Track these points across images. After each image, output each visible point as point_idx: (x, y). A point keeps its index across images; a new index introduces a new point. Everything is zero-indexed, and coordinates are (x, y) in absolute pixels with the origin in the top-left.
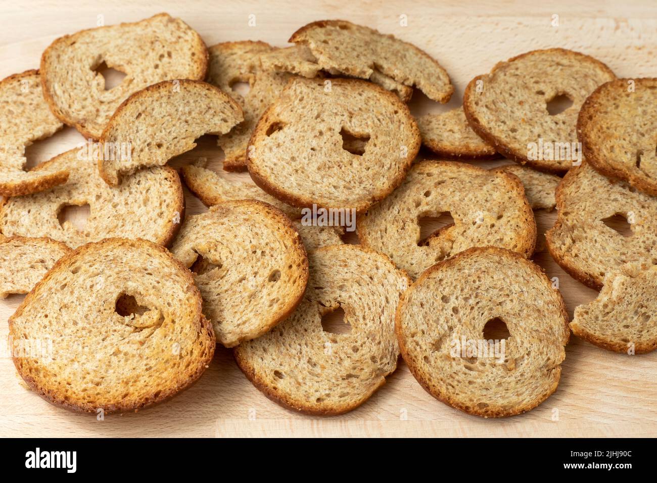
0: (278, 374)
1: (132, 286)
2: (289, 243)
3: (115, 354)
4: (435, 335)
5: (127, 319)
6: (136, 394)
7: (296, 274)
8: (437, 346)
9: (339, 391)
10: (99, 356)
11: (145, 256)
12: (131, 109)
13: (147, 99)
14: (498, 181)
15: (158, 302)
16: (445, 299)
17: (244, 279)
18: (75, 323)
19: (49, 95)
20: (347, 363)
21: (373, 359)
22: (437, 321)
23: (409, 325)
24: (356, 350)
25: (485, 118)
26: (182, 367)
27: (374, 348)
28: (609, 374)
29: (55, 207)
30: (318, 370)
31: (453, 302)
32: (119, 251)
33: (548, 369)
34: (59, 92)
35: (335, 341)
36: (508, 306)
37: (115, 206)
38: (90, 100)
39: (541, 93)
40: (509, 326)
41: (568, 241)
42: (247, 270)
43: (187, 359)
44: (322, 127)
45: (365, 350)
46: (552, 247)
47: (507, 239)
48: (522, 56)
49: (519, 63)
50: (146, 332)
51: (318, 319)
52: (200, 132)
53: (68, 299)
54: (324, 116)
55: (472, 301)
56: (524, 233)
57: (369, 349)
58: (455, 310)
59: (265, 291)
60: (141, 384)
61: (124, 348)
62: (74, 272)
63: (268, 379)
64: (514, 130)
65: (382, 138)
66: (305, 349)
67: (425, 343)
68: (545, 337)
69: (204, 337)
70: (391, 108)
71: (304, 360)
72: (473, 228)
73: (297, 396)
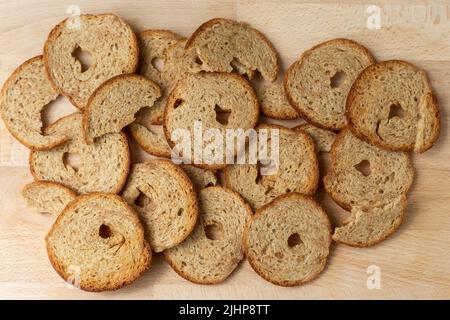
0: (184, 263)
1: (107, 221)
2: (188, 192)
3: (102, 260)
4: (263, 245)
5: (106, 241)
6: (114, 282)
7: (192, 212)
8: (264, 251)
9: (214, 273)
10: (93, 261)
11: (112, 204)
12: (98, 99)
13: (106, 90)
14: (300, 139)
15: (122, 231)
16: (269, 225)
17: (164, 212)
18: (80, 242)
19: (50, 77)
20: (218, 257)
21: (232, 254)
22: (264, 238)
23: (250, 241)
24: (223, 249)
25: (295, 95)
26: (136, 268)
27: (232, 248)
28: (351, 257)
29: (61, 155)
30: (204, 261)
31: (273, 226)
32: (99, 200)
33: (319, 259)
34: (56, 75)
35: (212, 244)
36: (301, 226)
37: (93, 156)
38: (73, 81)
39: (328, 72)
40: (301, 238)
41: (335, 182)
42: (166, 206)
43: (138, 263)
44: (205, 105)
45: (227, 249)
46: (326, 187)
47: (303, 181)
48: (319, 46)
49: (317, 51)
50: (116, 248)
51: (204, 232)
52: (136, 109)
53: (75, 227)
54: (206, 97)
55: (282, 225)
56: (312, 177)
57: (230, 249)
58: (274, 231)
59: (176, 222)
60: (115, 277)
61: (106, 257)
62: (77, 212)
63: (179, 267)
64: (311, 103)
65: (238, 112)
66: (197, 249)
67: (258, 250)
68: (319, 242)
69: (146, 252)
70: (243, 90)
71: (197, 256)
72: (286, 172)
73: (194, 275)
